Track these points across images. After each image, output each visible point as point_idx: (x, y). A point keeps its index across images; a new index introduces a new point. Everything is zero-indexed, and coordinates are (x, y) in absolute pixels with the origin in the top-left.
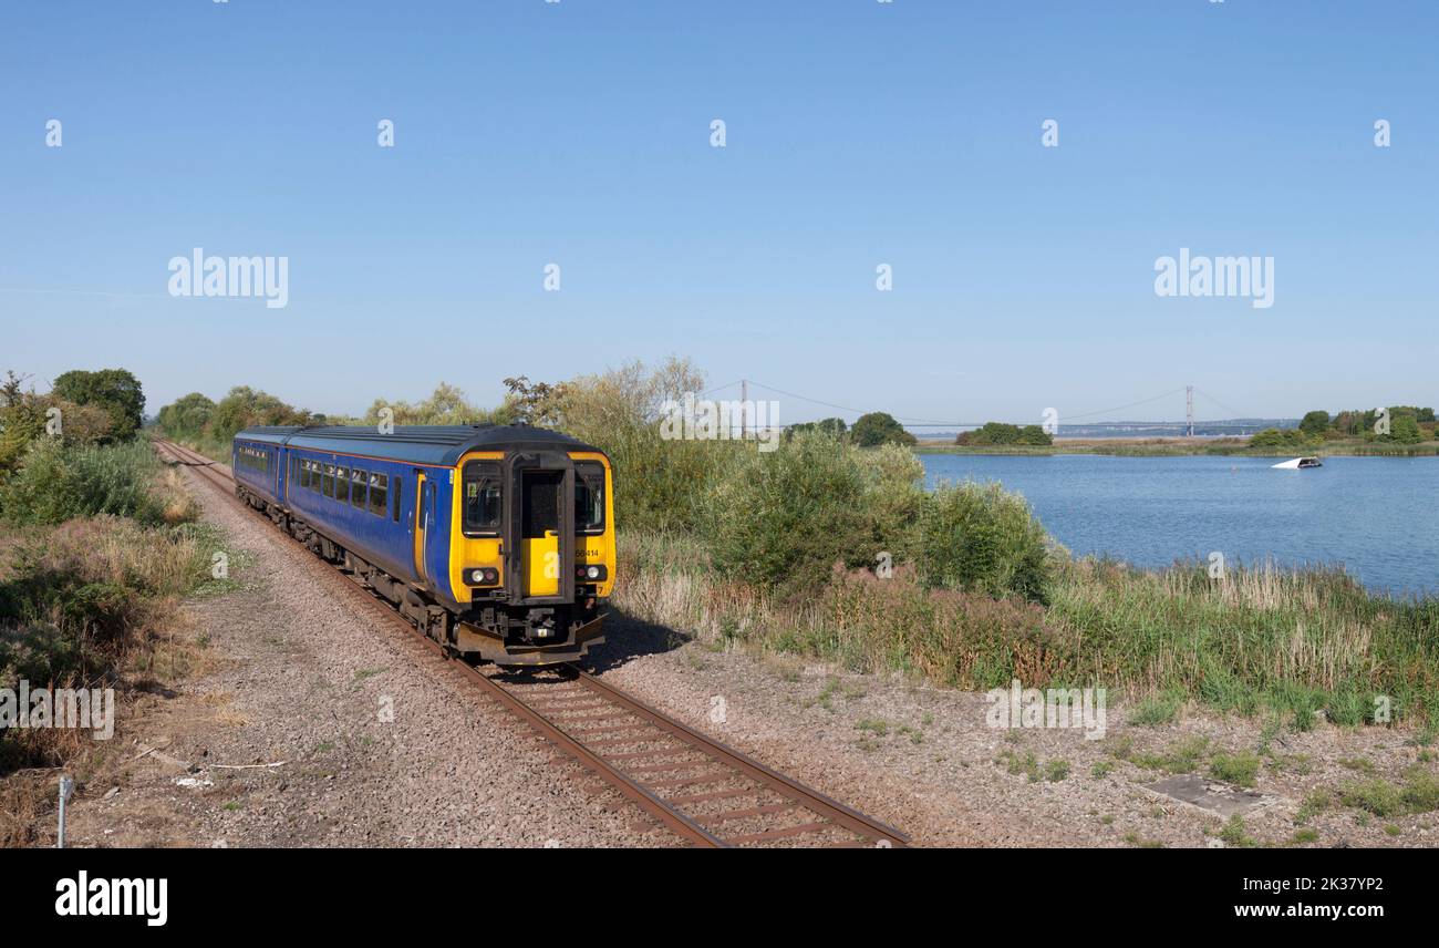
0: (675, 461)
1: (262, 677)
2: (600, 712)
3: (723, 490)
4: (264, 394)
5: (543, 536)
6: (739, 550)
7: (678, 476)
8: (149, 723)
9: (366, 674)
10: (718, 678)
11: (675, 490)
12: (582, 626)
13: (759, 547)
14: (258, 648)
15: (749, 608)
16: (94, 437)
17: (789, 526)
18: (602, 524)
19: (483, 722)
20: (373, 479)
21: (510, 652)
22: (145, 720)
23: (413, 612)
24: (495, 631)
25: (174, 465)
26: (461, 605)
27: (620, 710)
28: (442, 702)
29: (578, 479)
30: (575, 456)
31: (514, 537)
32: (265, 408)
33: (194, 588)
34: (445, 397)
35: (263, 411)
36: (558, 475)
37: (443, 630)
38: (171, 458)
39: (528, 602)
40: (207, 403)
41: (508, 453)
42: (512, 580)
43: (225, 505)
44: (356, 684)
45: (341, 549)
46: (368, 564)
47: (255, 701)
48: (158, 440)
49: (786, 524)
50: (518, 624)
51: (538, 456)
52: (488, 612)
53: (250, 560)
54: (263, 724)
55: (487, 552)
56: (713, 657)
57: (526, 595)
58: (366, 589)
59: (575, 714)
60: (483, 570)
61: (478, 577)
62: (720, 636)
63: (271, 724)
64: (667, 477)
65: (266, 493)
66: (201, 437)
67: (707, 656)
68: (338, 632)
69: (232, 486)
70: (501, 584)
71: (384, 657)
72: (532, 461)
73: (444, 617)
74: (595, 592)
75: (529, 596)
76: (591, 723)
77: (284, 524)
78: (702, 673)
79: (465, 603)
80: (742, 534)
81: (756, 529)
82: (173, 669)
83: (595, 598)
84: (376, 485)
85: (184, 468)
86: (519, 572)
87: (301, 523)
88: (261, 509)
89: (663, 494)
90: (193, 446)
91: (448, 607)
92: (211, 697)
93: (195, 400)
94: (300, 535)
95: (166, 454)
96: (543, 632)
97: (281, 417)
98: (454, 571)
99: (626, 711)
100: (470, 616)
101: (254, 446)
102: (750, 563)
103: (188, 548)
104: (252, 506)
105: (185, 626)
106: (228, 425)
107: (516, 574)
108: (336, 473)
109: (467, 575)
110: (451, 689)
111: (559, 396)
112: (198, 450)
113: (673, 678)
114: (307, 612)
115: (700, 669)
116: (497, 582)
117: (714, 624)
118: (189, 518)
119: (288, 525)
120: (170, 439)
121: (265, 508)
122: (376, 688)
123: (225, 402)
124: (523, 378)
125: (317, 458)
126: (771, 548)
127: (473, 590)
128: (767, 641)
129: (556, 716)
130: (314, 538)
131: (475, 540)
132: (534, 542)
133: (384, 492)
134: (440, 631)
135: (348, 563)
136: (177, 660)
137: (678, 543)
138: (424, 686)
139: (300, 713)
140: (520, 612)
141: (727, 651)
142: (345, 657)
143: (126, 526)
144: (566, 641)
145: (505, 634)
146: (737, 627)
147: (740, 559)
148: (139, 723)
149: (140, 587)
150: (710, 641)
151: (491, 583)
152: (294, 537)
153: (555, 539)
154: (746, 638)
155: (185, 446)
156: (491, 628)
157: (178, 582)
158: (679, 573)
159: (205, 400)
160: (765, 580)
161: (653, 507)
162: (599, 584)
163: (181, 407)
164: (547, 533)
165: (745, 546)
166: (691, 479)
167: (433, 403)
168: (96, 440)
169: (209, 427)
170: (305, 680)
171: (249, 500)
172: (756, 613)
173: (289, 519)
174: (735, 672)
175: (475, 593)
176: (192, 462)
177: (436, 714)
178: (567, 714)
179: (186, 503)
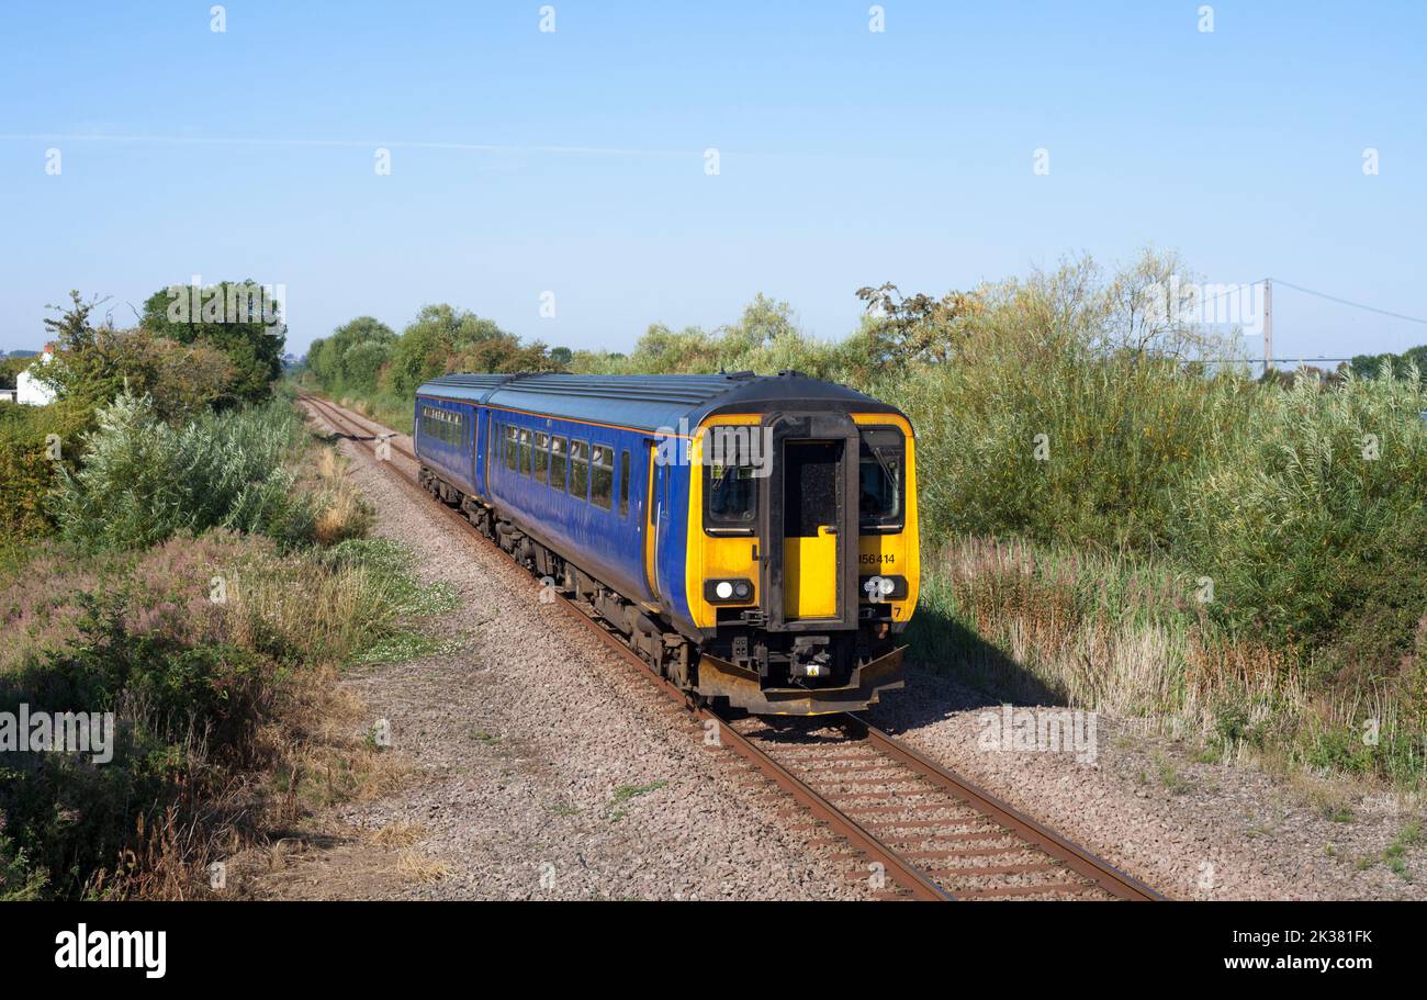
0: (1144, 428)
1: (467, 798)
2: (1009, 860)
3: (1222, 480)
4: (473, 316)
5: (816, 535)
6: (1250, 586)
7: (1149, 457)
8: (295, 878)
9: (629, 792)
10: (1209, 808)
11: (1143, 478)
12: (871, 662)
13: (1284, 581)
14: (464, 749)
15: (1267, 686)
16: (205, 397)
17: (1339, 544)
18: (901, 518)
19: (818, 873)
20: (597, 454)
21: (770, 697)
22: (289, 873)
23: (645, 644)
24: (749, 668)
25: (332, 440)
26: (702, 630)
27: (1042, 857)
28: (752, 840)
29: (865, 450)
30: (862, 419)
31: (773, 535)
32: (473, 339)
33: (362, 651)
34: (764, 320)
35: (471, 346)
36: (835, 448)
37: (683, 668)
38: (328, 429)
39: (793, 626)
40: (383, 333)
41: (768, 415)
42: (771, 596)
43: (411, 507)
44: (616, 808)
45: (559, 560)
46: (593, 580)
47: (457, 839)
48: (309, 397)
49: (1334, 541)
50: (780, 658)
51: (807, 420)
52: (740, 642)
53: (450, 600)
54: (472, 877)
55: (737, 556)
56: (1204, 772)
57: (791, 617)
58: (596, 620)
59: (966, 863)
60: (731, 582)
61: (724, 590)
62: (1215, 736)
63: (484, 876)
64: (1129, 454)
65: (462, 479)
66: (374, 390)
67: (1191, 770)
68: (587, 722)
69: (413, 468)
70: (757, 602)
71: (660, 764)
72: (799, 427)
73: (684, 651)
74: (890, 615)
75: (797, 619)
76: (995, 878)
77: (485, 526)
78: (1183, 800)
79: (706, 629)
80: (1257, 559)
81: (1278, 550)
82: (331, 789)
83: (890, 623)
84: (599, 463)
85: (346, 445)
86: (781, 585)
87: (508, 523)
88: (454, 504)
89: (1124, 485)
90: (361, 407)
91: (687, 635)
92: (390, 832)
93: (366, 329)
94: (506, 541)
95: (320, 420)
96: (813, 670)
97: (500, 355)
98: (691, 585)
99: (1051, 860)
100: (715, 647)
101: (444, 406)
102: (1270, 608)
103: (354, 581)
104: (443, 501)
105: (350, 715)
106: (417, 371)
107: (776, 588)
108: (550, 446)
109: (710, 587)
110: (768, 817)
111: (951, 316)
112: (370, 413)
113: (1133, 806)
114: (539, 687)
115: (1180, 792)
116: (752, 599)
117: (1207, 715)
118: (353, 531)
119: (491, 527)
120: (325, 395)
121: (460, 502)
122: (646, 816)
123: (412, 331)
124: (889, 287)
125: (528, 424)
126: (1306, 583)
127: (718, 609)
128: (1298, 747)
129: (936, 864)
130: (525, 544)
131: (720, 541)
132: (804, 541)
133: (609, 473)
134: (679, 668)
135: (568, 581)
136: (337, 773)
137: (1144, 571)
138: (724, 812)
139: (528, 857)
140: (783, 641)
141: (1227, 762)
142: (598, 764)
143: (256, 548)
144: (847, 683)
145: (763, 672)
146: (1244, 721)
147: (1249, 603)
148: (280, 879)
149: (277, 651)
150: (1197, 743)
151: (741, 599)
152: (499, 546)
153: (832, 538)
154: (1260, 741)
155: (349, 406)
156: (744, 664)
157: (336, 642)
158: (1147, 624)
159: (381, 328)
160: (1296, 640)
161: (1103, 508)
162: (895, 604)
163: (343, 339)
164: (821, 530)
165: (1261, 582)
166: (1173, 459)
167: (742, 328)
168: (209, 401)
169: (386, 374)
170: (536, 803)
171: (438, 490)
172: (1279, 697)
173: (492, 517)
174: (1240, 800)
175: (721, 615)
176: (360, 433)
177: (742, 859)
178: (954, 863)
179: (349, 506)
